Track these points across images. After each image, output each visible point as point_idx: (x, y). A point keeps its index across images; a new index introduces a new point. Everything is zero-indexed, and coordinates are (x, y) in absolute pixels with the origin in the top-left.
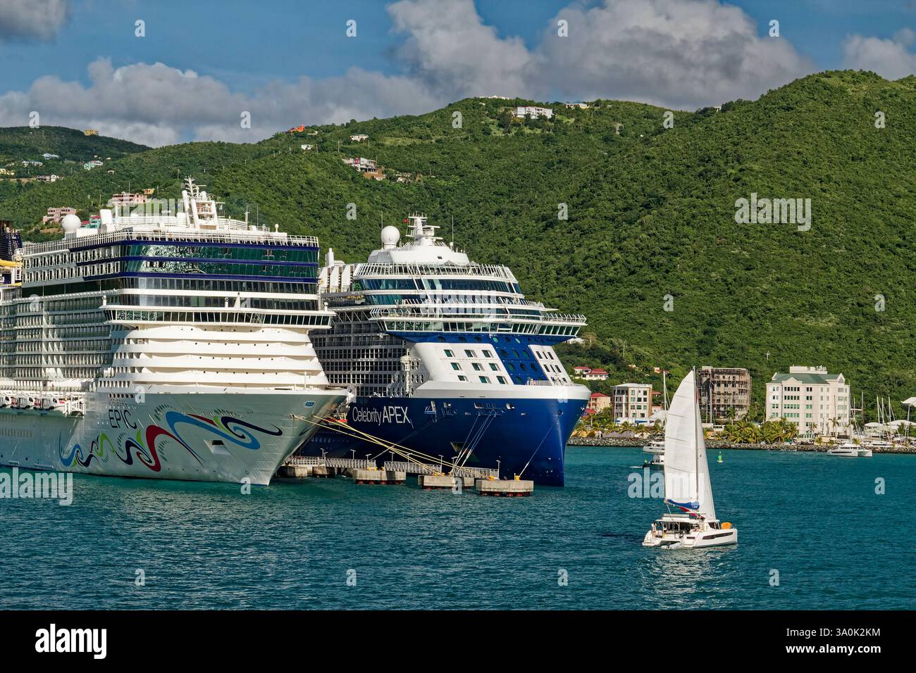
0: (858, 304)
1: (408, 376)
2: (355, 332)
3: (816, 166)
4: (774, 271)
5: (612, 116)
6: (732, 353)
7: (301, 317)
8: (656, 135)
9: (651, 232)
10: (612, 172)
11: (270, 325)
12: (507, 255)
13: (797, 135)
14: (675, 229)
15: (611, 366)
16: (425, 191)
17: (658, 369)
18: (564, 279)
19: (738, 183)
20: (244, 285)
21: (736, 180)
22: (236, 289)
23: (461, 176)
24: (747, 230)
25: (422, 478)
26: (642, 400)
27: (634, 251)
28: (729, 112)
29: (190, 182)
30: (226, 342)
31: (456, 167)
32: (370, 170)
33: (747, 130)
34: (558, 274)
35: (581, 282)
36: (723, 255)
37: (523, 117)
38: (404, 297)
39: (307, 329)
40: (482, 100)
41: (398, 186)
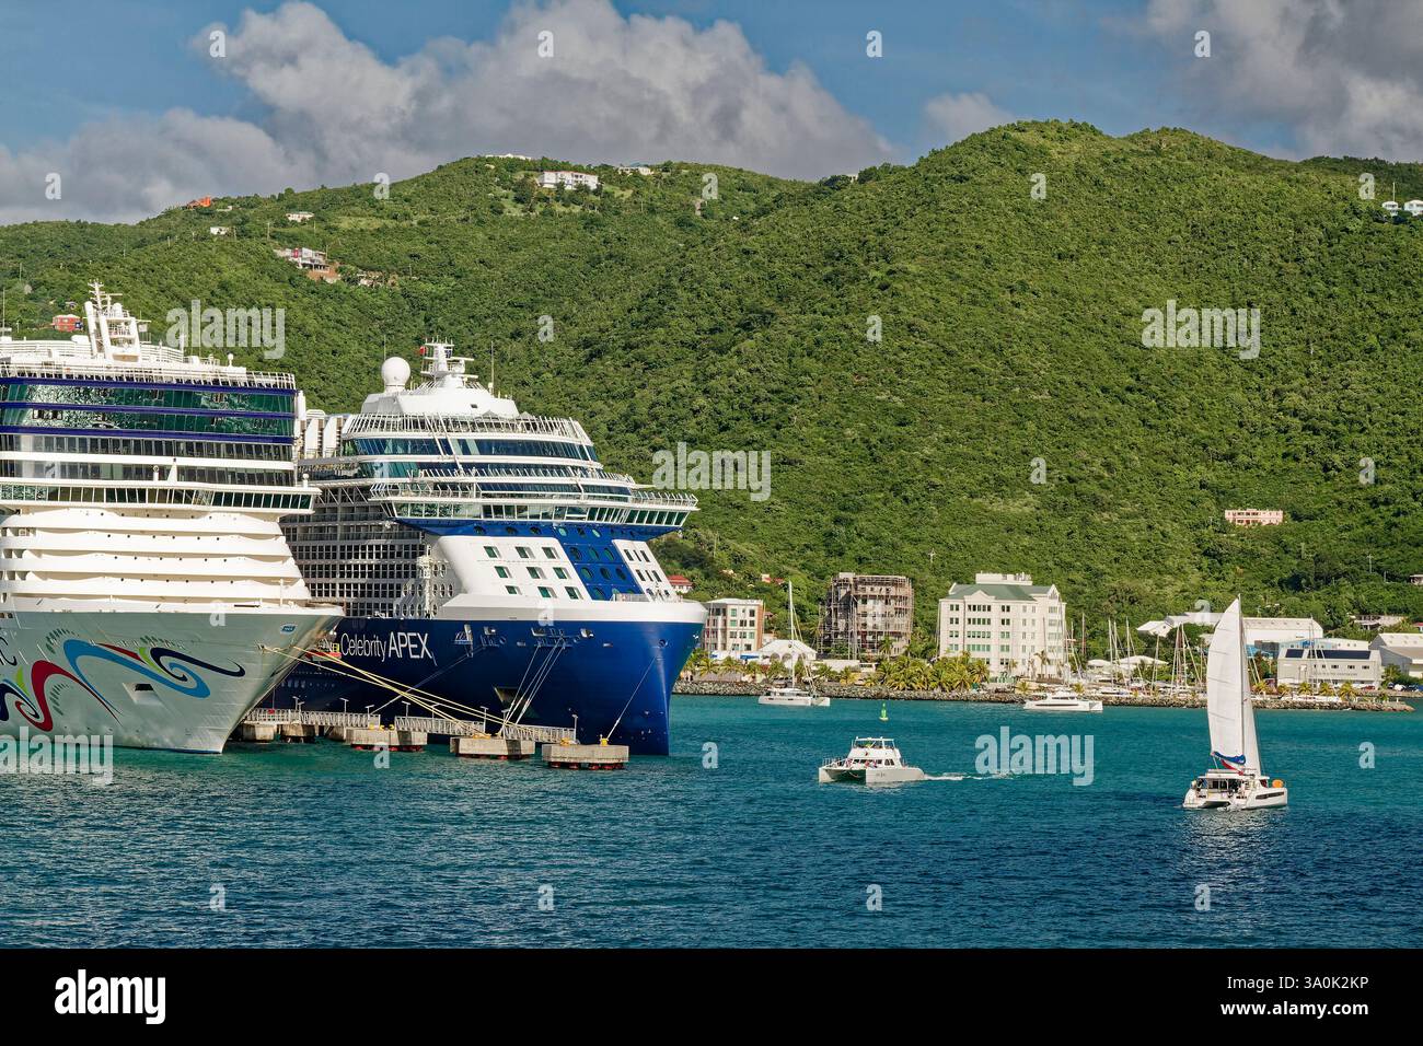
0: (1069, 478)
1: (428, 586)
2: (345, 519)
3: (1003, 266)
4: (941, 426)
5: (689, 187)
6: (877, 552)
7: (268, 497)
8: (758, 217)
9: (753, 366)
10: (691, 273)
11: (222, 508)
12: (530, 399)
13: (976, 219)
14: (790, 361)
15: (696, 571)
16: (402, 300)
17: (768, 576)
18: (620, 437)
19: (886, 291)
20: (182, 447)
21: (883, 287)
22: (169, 453)
23: (458, 277)
24: (900, 364)
25: (457, 742)
26: (748, 623)
27: (726, 395)
28: (871, 184)
29: (97, 289)
30: (154, 534)
31: (450, 263)
32: (316, 266)
33: (899, 211)
34: (610, 429)
35: (646, 442)
36: (863, 402)
37: (552, 186)
38: (421, 466)
39: (277, 514)
40: (488, 161)
41: (360, 291)
